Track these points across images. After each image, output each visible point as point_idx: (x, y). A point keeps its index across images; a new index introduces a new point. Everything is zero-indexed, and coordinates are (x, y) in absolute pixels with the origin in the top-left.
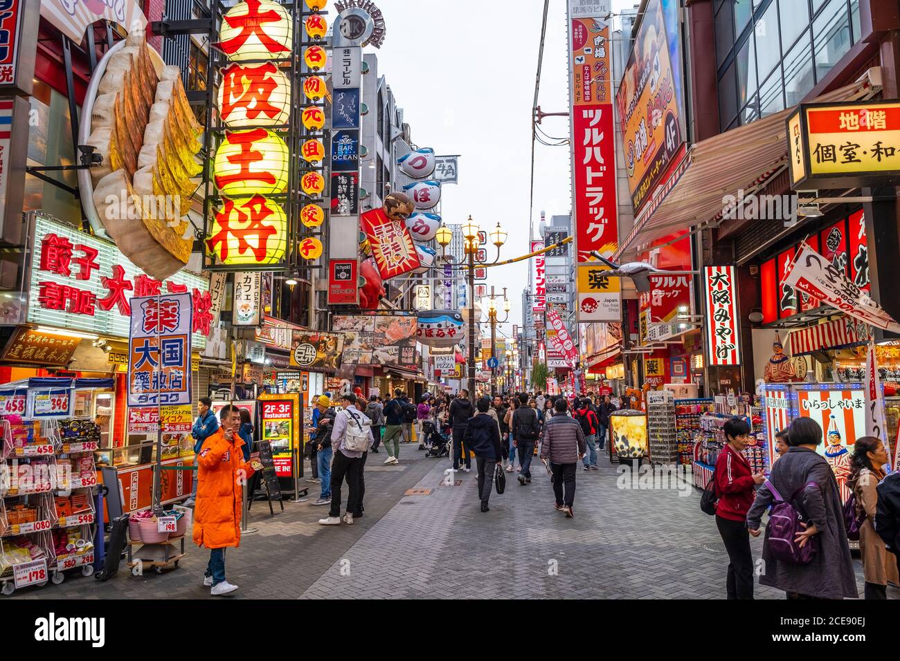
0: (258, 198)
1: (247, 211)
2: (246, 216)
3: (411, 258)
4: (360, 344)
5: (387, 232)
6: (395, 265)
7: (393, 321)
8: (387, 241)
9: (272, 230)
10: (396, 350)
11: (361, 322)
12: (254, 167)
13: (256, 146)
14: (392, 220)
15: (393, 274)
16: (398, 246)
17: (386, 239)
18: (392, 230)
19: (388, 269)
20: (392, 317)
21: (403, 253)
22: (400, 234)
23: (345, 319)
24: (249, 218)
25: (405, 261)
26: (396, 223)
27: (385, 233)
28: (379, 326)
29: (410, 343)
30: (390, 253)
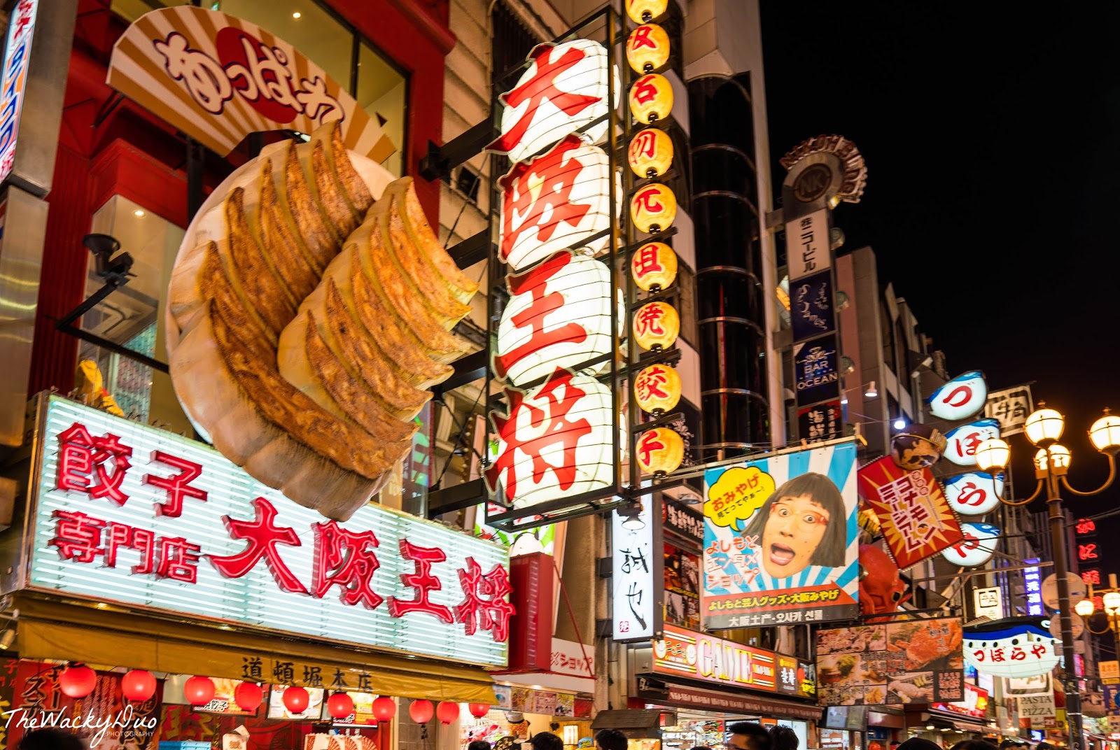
0: (561, 376)
1: (543, 404)
2: (542, 413)
3: (946, 527)
4: (864, 672)
5: (902, 491)
6: (919, 543)
7: (917, 629)
8: (903, 507)
9: (584, 427)
10: (928, 678)
11: (863, 636)
12: (552, 322)
13: (554, 284)
14: (909, 471)
15: (916, 558)
16: (923, 511)
17: (900, 503)
18: (910, 487)
19: (909, 551)
20: (915, 623)
21: (930, 522)
22: (924, 491)
23: (836, 634)
24: (548, 415)
25: (935, 533)
26: (917, 475)
27: (898, 494)
28: (894, 640)
29: (952, 664)
30: (909, 524)
